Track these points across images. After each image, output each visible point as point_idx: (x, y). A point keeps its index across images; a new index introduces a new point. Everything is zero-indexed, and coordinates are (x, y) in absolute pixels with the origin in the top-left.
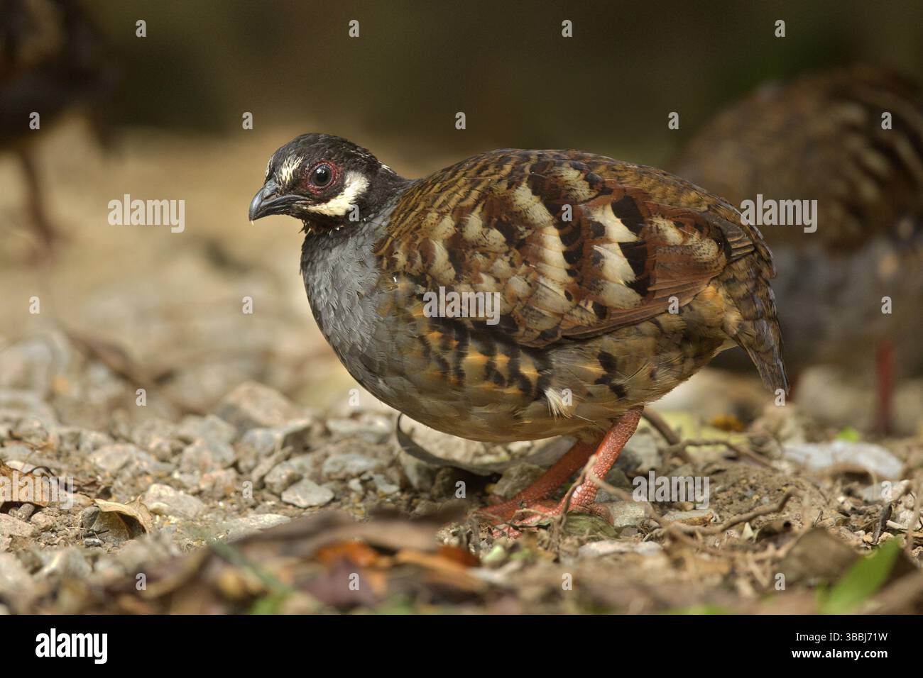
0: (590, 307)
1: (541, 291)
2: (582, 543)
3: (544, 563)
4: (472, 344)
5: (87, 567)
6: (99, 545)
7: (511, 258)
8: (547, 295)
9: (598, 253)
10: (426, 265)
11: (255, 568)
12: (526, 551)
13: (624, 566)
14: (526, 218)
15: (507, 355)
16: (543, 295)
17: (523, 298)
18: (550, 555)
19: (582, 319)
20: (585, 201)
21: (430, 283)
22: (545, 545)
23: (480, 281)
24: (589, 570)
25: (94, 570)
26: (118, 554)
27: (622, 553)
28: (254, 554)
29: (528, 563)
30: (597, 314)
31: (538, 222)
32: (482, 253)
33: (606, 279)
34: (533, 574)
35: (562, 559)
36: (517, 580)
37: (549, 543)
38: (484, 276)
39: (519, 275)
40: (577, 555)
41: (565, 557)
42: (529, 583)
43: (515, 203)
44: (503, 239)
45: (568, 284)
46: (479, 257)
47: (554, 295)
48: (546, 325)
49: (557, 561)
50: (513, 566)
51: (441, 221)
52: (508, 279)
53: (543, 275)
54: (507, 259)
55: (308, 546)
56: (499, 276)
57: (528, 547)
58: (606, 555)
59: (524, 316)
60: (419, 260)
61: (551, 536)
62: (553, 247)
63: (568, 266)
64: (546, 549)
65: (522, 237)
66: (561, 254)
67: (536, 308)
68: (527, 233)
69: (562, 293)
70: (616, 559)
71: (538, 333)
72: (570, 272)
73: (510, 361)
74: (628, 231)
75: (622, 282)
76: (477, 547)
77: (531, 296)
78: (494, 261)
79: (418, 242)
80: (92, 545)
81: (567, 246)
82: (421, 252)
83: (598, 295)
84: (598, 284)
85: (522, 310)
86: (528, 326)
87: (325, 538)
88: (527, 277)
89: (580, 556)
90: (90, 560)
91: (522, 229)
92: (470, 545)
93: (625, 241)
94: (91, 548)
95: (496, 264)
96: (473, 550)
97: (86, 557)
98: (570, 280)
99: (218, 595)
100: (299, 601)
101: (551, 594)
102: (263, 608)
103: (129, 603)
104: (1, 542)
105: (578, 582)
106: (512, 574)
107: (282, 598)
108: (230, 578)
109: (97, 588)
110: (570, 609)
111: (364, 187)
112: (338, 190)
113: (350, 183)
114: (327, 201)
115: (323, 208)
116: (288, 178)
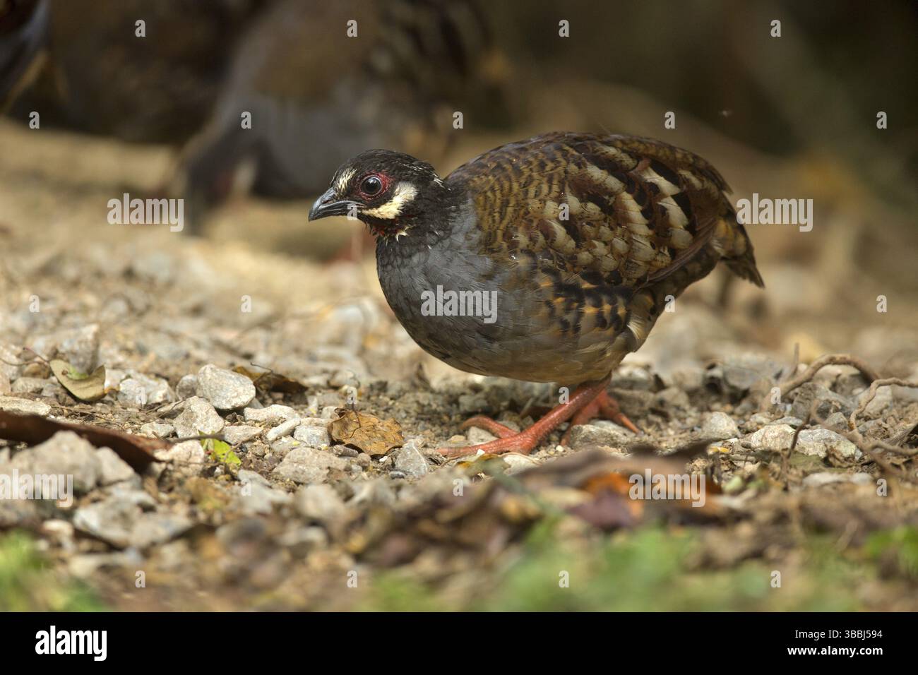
0: (666, 252)
1: (635, 246)
2: (806, 474)
3: (775, 492)
4: (588, 301)
5: (391, 495)
6: (403, 477)
7: (609, 224)
8: (640, 248)
9: (663, 207)
10: (549, 241)
11: (534, 495)
12: (760, 481)
13: (841, 494)
14: (607, 188)
15: (610, 304)
16: (637, 248)
17: (625, 254)
18: (780, 484)
19: (662, 262)
20: (634, 168)
21: (554, 255)
22: (776, 476)
23: (595, 247)
24: (813, 498)
25: (397, 498)
26: (418, 485)
27: (839, 483)
28: (532, 484)
29: (762, 491)
30: (671, 256)
31: (616, 189)
32: (588, 224)
33: (672, 226)
34: (767, 500)
35: (790, 488)
36: (753, 505)
37: (779, 475)
38: (596, 243)
39: (618, 236)
40: (801, 484)
41: (793, 486)
42: (761, 508)
43: (594, 178)
44: (600, 209)
45: (650, 236)
46: (588, 228)
47: (644, 247)
48: (639, 273)
49: (786, 489)
50: (750, 493)
51: (545, 204)
52: (611, 241)
53: (633, 232)
54: (607, 225)
55: (579, 477)
56: (606, 240)
57: (762, 477)
58: (826, 484)
59: (627, 269)
60: (541, 238)
61: (781, 468)
62: (634, 209)
63: (647, 222)
64: (777, 479)
65: (610, 204)
66: (640, 213)
67: (634, 261)
68: (612, 200)
69: (648, 244)
70: (835, 488)
71: (635, 281)
72: (650, 226)
73: (612, 308)
74: (673, 185)
75: (682, 227)
76: (719, 478)
77: (629, 251)
78: (599, 228)
79: (535, 224)
80: (397, 477)
81: (642, 205)
82: (542, 232)
83: (669, 240)
84: (669, 232)
85: (625, 264)
86: (630, 276)
87: (592, 470)
88: (623, 236)
89: (804, 485)
90: (394, 490)
91: (607, 198)
92: (714, 476)
93: (675, 193)
94: (395, 480)
95: (601, 231)
96: (716, 481)
97: (391, 488)
98: (651, 232)
99: (501, 519)
100: (571, 524)
101: (781, 518)
102: (539, 532)
103: (426, 526)
104: (318, 474)
105: (803, 508)
106: (748, 501)
107: (555, 522)
108: (511, 505)
109: (400, 513)
110: (796, 529)
111: (413, 195)
112: (387, 198)
113: (399, 192)
114: (378, 207)
115: (374, 212)
116: (343, 187)
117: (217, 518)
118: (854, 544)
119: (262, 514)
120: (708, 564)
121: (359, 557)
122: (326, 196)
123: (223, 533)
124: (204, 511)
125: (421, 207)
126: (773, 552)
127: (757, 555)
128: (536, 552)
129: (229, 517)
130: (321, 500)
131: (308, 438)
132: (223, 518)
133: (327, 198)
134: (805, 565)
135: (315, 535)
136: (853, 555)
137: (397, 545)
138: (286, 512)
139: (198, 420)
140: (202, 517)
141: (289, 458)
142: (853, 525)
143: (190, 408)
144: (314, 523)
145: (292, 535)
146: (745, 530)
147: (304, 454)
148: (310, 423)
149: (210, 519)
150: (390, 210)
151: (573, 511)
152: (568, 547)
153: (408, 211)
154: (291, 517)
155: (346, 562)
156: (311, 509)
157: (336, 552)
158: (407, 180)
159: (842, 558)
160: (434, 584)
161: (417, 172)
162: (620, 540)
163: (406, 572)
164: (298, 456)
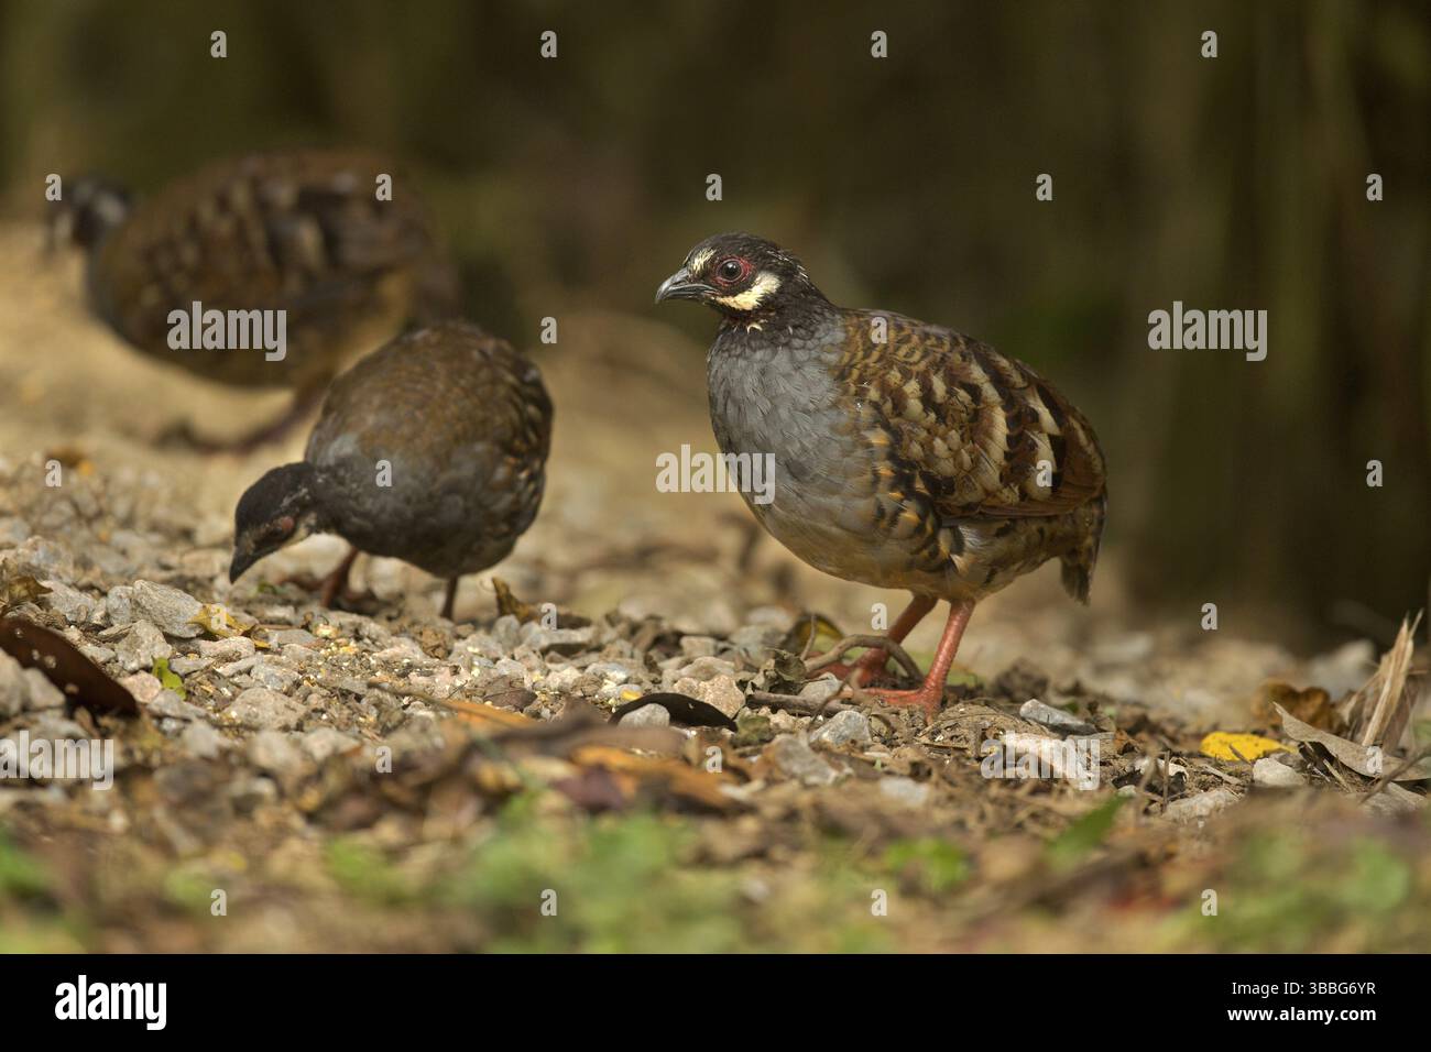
0: (1016, 489)
1: (984, 465)
8: (987, 471)
9: (1034, 441)
11: (514, 764)
14: (980, 394)
16: (984, 469)
17: (966, 470)
19: (1008, 497)
20: (1020, 389)
30: (1019, 497)
31: (991, 401)
34: (775, 795)
36: (759, 797)
42: (770, 802)
45: (1002, 466)
47: (992, 472)
52: (957, 449)
55: (565, 746)
59: (962, 484)
60: (889, 404)
62: (1000, 427)
63: (1008, 449)
66: (1005, 436)
69: (997, 473)
71: (965, 502)
72: (1008, 456)
74: (1055, 424)
77: (973, 469)
82: (892, 400)
85: (963, 478)
86: (963, 494)
88: (972, 454)
95: (951, 434)
99: (476, 788)
100: (553, 800)
101: (791, 815)
102: (517, 805)
103: (390, 789)
104: (273, 719)
105: (818, 807)
106: (755, 794)
107: (534, 796)
108: (489, 772)
109: (363, 771)
110: (806, 829)
111: (775, 287)
112: (746, 286)
113: (760, 281)
114: (734, 295)
115: (730, 301)
116: (699, 268)
117: (155, 760)
118: (872, 853)
119: (206, 759)
120: (705, 860)
121: (311, 817)
122: (678, 277)
123: (160, 776)
124: (142, 749)
125: (782, 300)
126: (779, 853)
127: (759, 855)
128: (512, 828)
129: (170, 759)
130: (272, 749)
131: (266, 677)
132: (162, 759)
133: (678, 280)
134: (815, 872)
135: (265, 787)
136: (870, 865)
137: (355, 808)
138: (234, 759)
139: (143, 646)
140: (139, 756)
141: (243, 697)
142: (872, 831)
143: (134, 632)
144: (265, 774)
145: (241, 785)
146: (749, 825)
147: (259, 695)
148: (269, 661)
149: (147, 760)
150: (747, 300)
151: (558, 785)
152: (548, 826)
153: (767, 303)
154: (240, 765)
155: (297, 822)
156: (262, 757)
157: (287, 808)
158: (771, 270)
159: (856, 868)
160: (394, 854)
161: (782, 261)
162: (607, 824)
163: (363, 839)
164: (252, 698)
